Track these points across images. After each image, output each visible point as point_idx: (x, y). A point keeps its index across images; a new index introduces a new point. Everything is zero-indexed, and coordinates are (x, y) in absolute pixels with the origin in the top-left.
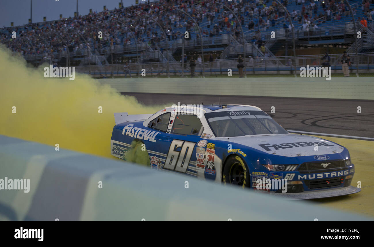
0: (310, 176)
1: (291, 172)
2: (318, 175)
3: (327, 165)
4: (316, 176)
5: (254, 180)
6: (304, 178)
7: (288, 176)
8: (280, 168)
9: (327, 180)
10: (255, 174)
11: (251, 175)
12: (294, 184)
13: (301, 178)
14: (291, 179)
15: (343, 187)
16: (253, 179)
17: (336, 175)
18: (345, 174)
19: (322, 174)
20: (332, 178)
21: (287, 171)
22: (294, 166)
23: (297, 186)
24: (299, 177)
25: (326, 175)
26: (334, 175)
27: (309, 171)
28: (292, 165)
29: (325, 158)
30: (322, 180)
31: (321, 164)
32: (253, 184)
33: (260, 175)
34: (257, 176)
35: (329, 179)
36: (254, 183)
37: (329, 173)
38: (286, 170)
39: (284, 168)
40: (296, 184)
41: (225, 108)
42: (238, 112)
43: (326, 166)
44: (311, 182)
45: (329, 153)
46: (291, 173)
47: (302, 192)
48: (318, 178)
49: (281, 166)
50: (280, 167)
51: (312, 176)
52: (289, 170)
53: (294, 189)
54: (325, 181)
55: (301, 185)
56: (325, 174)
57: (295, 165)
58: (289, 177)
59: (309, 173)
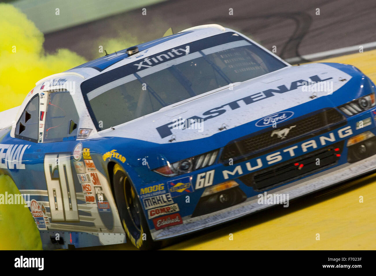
0: (248, 165)
1: (207, 168)
2: (269, 158)
3: (286, 131)
4: (264, 161)
5: (148, 205)
6: (237, 172)
7: (202, 178)
8: (185, 166)
9: (294, 161)
10: (145, 192)
11: (140, 196)
12: (219, 190)
13: (229, 175)
14: (209, 182)
15: (347, 164)
16: (145, 203)
17: (315, 146)
18: (341, 136)
19: (279, 153)
20: (306, 153)
21: (199, 168)
22: (211, 155)
23: (228, 192)
24: (226, 174)
25: (288, 152)
26: (312, 147)
27: (245, 156)
28: (205, 154)
29: (284, 116)
30: (282, 165)
31: (270, 135)
32: (149, 213)
33: (153, 192)
34: (149, 195)
35: (301, 159)
36: (149, 211)
37: (296, 147)
38: (197, 167)
39: (192, 166)
40: (224, 189)
41: (132, 55)
42: (159, 57)
43: (286, 135)
44: (256, 177)
45: (299, 103)
46: (206, 172)
47: (243, 200)
48: (270, 163)
49: (186, 163)
50: (183, 164)
51: (254, 164)
52: (203, 165)
53: (224, 199)
54: (292, 164)
55: (236, 188)
56: (285, 151)
57: (211, 153)
58: (203, 180)
59: (246, 159)
